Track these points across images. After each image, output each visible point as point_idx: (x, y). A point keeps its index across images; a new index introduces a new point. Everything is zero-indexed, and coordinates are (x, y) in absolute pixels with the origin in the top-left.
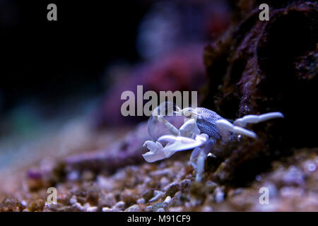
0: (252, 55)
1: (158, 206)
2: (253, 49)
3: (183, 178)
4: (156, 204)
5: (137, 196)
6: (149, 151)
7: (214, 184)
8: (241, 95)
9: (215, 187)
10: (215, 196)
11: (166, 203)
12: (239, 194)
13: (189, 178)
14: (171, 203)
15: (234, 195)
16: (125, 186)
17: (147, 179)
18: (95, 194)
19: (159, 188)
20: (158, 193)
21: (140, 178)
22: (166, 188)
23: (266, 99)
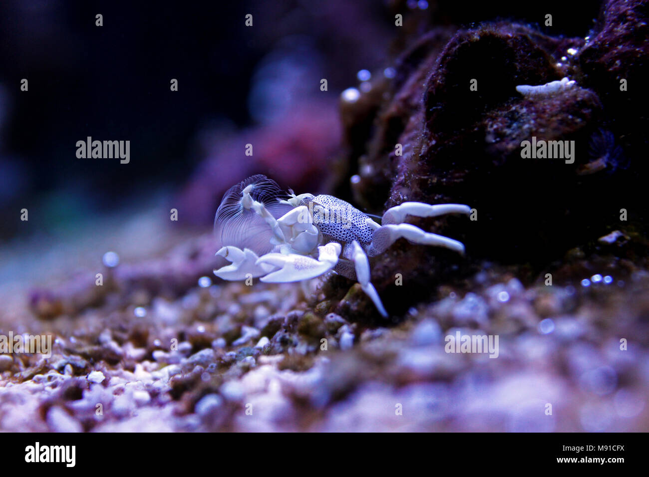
0: (416, 108)
1: (245, 352)
2: (419, 100)
3: (293, 308)
4: (241, 349)
5: (213, 336)
6: (230, 263)
7: (339, 318)
8: (395, 172)
9: (341, 325)
10: (338, 340)
11: (260, 349)
12: (380, 337)
13: (301, 309)
14: (267, 349)
15: (371, 339)
16: (197, 317)
17: (234, 308)
18: (143, 329)
19: (252, 323)
20: (250, 332)
21: (222, 305)
22: (263, 324)
23: (435, 181)
